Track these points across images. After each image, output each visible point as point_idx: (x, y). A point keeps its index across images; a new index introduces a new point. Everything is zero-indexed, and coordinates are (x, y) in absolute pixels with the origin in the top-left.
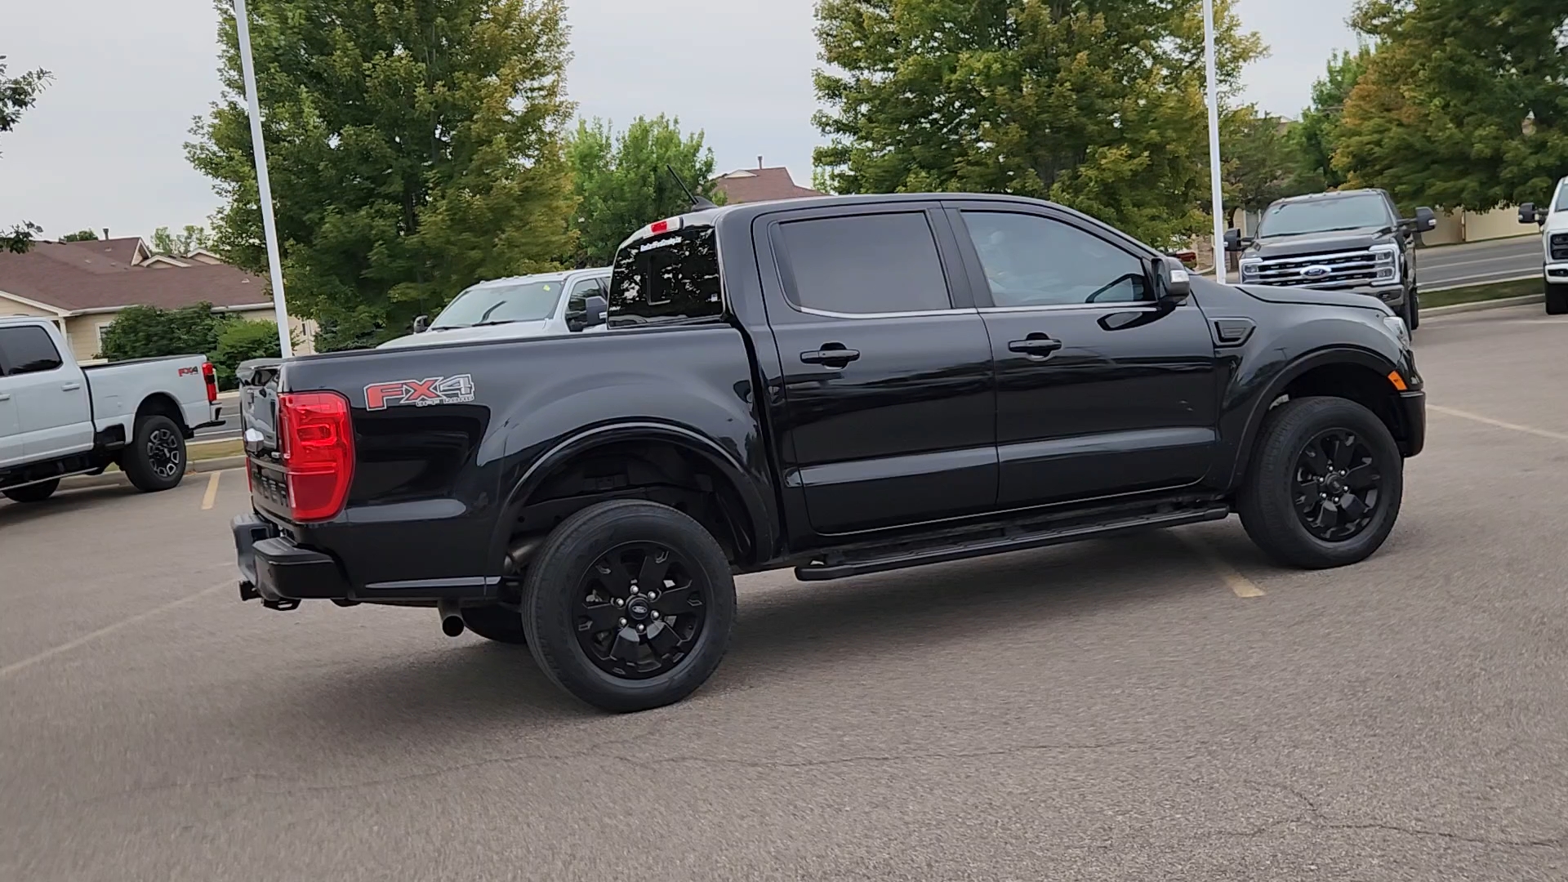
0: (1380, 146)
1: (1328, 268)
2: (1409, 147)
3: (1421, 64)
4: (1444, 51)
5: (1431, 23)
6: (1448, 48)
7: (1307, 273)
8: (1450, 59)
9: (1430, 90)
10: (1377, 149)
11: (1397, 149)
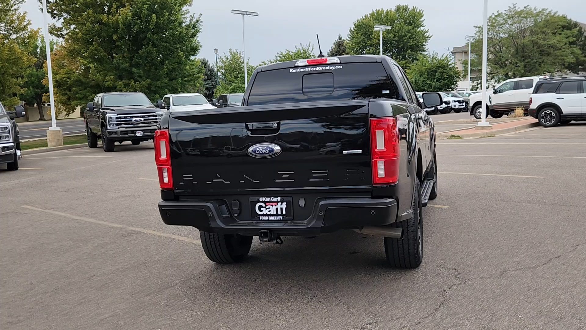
0: (70, 79)
1: (142, 119)
2: (80, 81)
3: (84, 50)
4: (93, 47)
5: (87, 36)
6: (95, 46)
7: (135, 121)
8: (96, 50)
9: (88, 60)
10: (69, 80)
11: (76, 81)
